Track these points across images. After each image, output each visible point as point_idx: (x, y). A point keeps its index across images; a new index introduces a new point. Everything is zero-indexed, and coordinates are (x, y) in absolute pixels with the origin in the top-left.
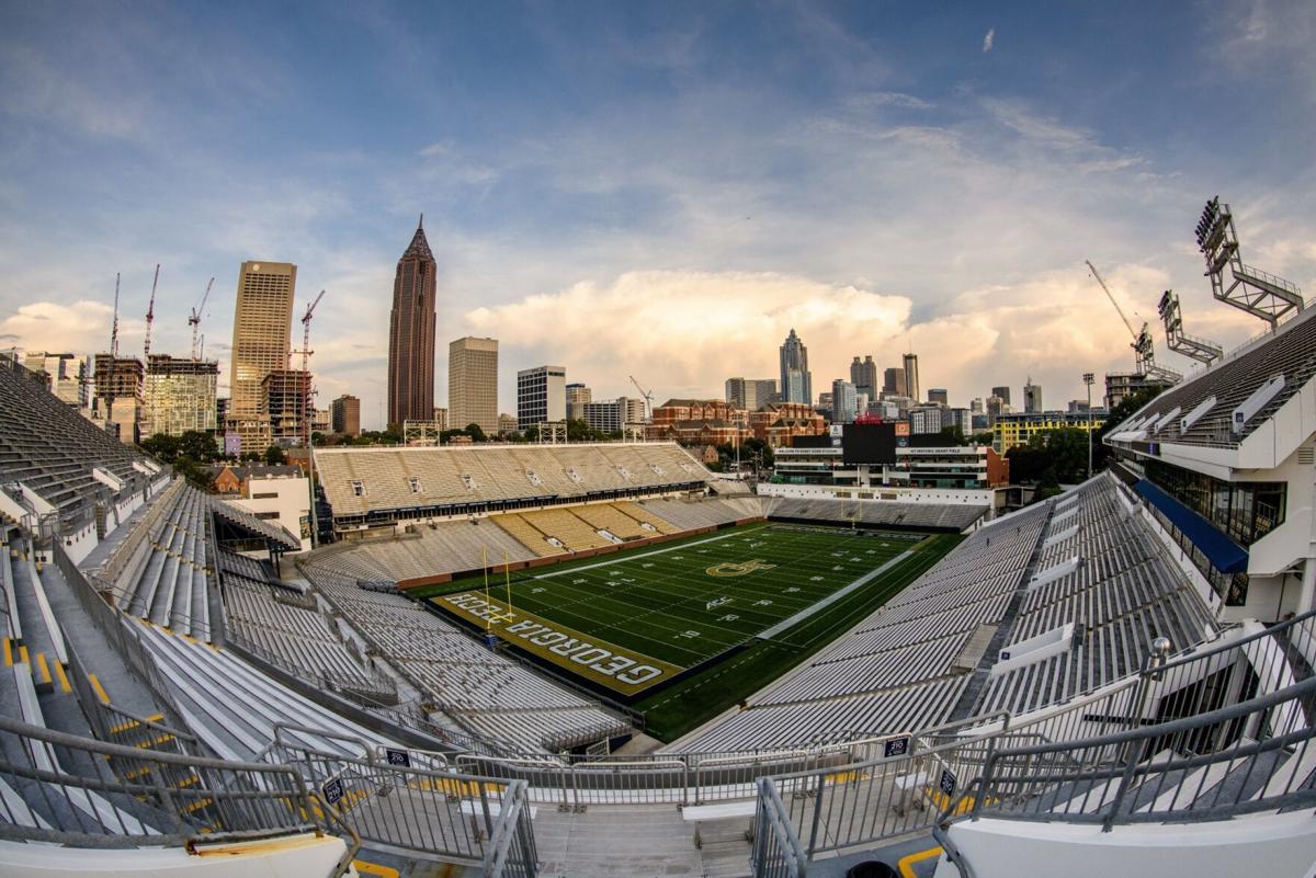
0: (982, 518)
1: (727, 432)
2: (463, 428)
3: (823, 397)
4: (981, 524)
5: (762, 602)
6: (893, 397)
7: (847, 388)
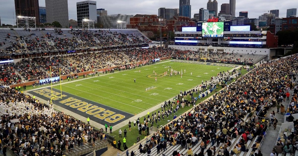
0: (264, 60)
1: (157, 27)
2: (51, 23)
3: (195, 15)
4: (263, 62)
5: (168, 88)
6: (224, 15)
7: (205, 11)
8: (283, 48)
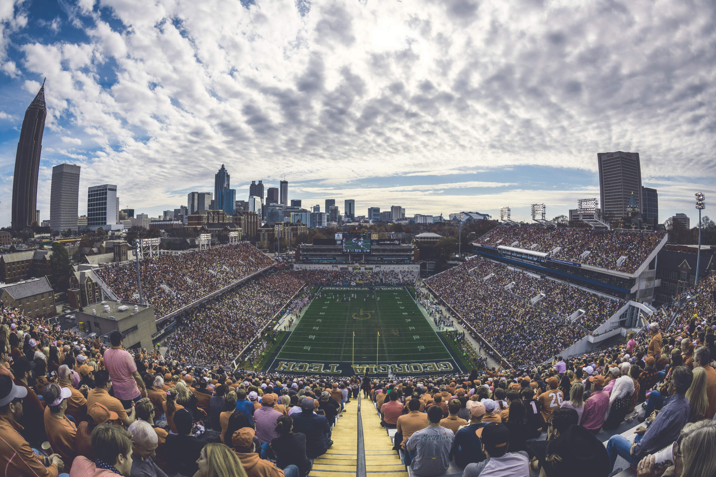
8: (425, 262)
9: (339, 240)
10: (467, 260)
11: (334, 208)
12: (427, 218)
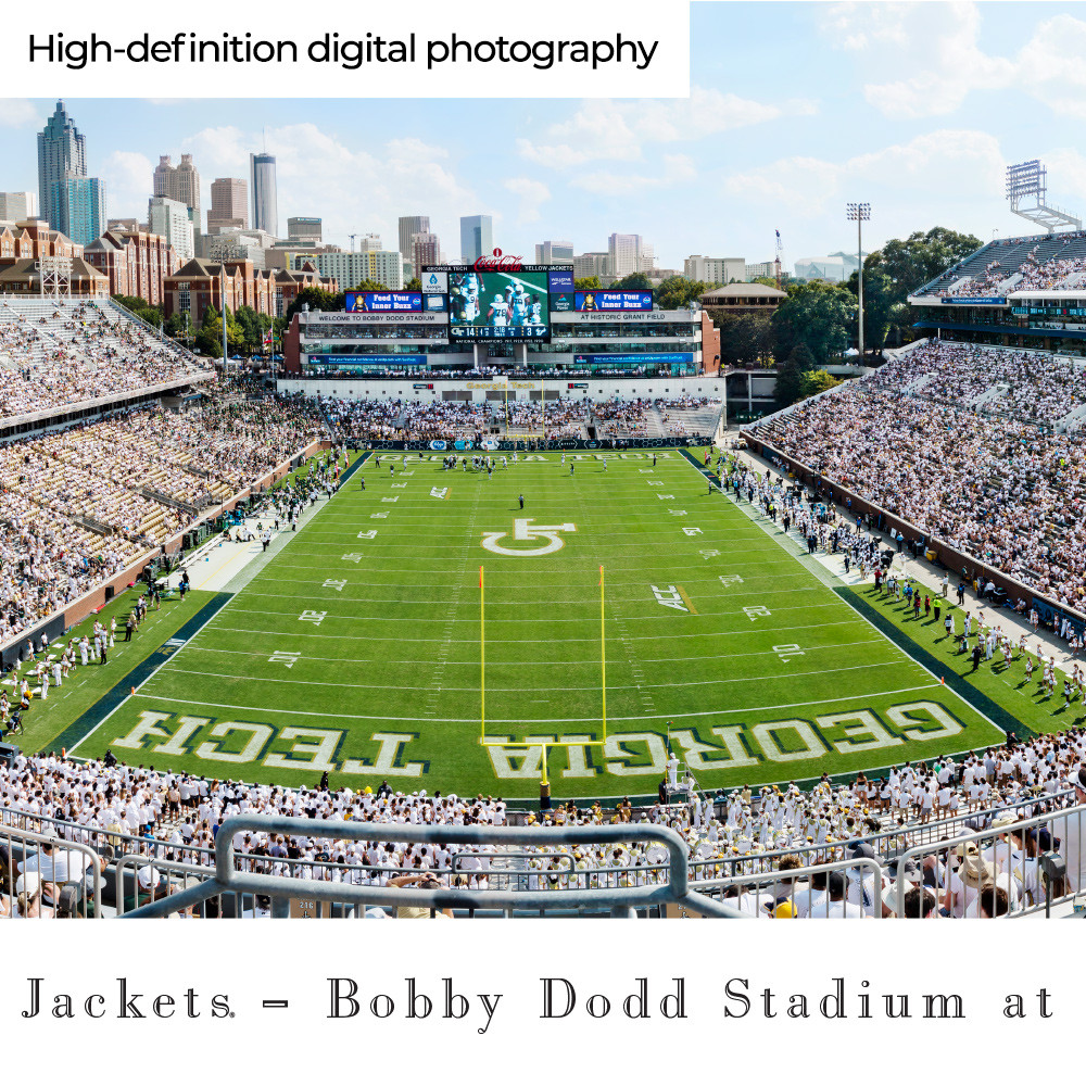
7: (173, 210)
8: (743, 371)
9: (436, 295)
10: (892, 359)
11: (426, 240)
12: (727, 265)
